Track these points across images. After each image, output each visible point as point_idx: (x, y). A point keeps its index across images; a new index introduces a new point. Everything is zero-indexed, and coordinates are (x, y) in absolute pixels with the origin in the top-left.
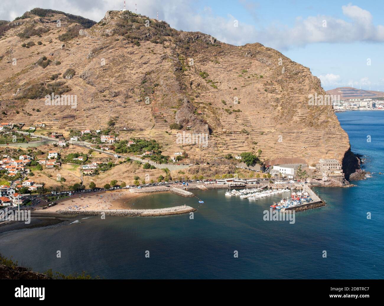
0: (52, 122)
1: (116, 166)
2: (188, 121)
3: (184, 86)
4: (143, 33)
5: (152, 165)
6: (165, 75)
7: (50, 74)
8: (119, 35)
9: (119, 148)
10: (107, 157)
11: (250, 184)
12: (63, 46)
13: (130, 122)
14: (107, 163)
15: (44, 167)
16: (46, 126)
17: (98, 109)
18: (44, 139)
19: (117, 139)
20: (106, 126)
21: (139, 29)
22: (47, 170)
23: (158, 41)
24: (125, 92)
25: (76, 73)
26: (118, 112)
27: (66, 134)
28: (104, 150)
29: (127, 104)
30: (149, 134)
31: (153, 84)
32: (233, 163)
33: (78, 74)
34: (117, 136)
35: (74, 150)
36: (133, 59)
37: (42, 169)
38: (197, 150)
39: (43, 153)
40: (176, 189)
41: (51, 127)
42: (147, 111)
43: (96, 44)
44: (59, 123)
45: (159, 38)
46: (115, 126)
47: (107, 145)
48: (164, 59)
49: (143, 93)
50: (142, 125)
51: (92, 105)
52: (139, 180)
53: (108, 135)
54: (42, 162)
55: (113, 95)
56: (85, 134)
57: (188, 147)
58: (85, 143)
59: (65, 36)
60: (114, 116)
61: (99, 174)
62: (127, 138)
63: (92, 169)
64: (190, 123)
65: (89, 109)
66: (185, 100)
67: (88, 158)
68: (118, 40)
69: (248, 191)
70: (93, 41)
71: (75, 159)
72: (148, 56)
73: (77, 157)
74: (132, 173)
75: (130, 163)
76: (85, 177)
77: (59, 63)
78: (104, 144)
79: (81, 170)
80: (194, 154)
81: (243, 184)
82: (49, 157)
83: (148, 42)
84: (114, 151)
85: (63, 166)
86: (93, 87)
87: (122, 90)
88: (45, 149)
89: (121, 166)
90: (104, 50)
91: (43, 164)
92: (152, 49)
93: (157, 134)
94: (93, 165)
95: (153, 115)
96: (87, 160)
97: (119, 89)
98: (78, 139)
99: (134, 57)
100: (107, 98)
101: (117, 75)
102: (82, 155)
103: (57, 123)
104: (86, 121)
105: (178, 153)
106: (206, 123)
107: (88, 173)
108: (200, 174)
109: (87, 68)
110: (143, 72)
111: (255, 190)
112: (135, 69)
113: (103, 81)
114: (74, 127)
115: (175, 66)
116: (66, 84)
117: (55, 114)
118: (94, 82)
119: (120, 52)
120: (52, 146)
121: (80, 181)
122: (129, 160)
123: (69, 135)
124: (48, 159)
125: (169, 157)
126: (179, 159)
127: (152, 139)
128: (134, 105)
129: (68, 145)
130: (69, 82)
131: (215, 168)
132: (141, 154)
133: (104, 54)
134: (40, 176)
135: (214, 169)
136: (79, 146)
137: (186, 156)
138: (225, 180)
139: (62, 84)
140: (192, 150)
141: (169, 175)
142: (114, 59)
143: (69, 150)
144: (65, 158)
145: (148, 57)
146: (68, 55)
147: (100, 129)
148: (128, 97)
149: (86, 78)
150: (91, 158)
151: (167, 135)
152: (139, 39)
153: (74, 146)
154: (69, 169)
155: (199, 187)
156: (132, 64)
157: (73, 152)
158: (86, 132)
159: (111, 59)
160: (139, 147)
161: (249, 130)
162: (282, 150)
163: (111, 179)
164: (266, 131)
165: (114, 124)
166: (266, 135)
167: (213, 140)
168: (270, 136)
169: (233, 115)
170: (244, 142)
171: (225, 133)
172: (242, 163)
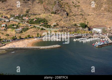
0: (3, 12)
1: (29, 29)
2: (58, 11)
5: (44, 28)
9: (30, 22)
10: (26, 25)
11: (83, 36)
13: (34, 11)
14: (26, 28)
17: (21, 6)
19: (29, 18)
20: (25, 13)
22: (1, 31)
26: (30, 7)
27: (9, 16)
28: (24, 23)
29: (33, 4)
30: (43, 16)
32: (76, 27)
38: (62, 22)
42: (42, 6)
46: (29, 13)
47: (25, 21)
50: (39, 12)
52: (39, 35)
53: (26, 16)
56: (16, 16)
57: (58, 21)
58: (17, 20)
60: (28, 9)
61: (22, 32)
62: (34, 18)
63: (20, 31)
64: (59, 11)
66: (57, 2)
67: (18, 26)
69: (83, 39)
73: (13, 26)
74: (36, 32)
75: (35, 28)
76: (17, 34)
79: (15, 31)
80: (61, 24)
81: (81, 36)
82: (2, 26)
84: (28, 23)
85: (8, 29)
89: (31, 29)
93: (46, 16)
94: (20, 29)
95: (44, 8)
96: (18, 27)
98: (14, 18)
100: (25, 1)
102: (16, 25)
103: (5, 12)
104: (17, 11)
105: (54, 24)
106: (66, 11)
107: (18, 32)
108: (63, 32)
111: (86, 38)
114: (12, 13)
117: (4, 8)
120: (3, 22)
121: (15, 36)
122: (35, 26)
125: (51, 25)
126: (55, 26)
127: (44, 18)
128: (36, 4)
129: (9, 21)
131: (69, 29)
132: (39, 24)
136: (14, 21)
137: (58, 25)
138: (74, 34)
140: (60, 22)
143: (10, 23)
144: (8, 26)
147: (23, 14)
150: (19, 26)
151: (50, 16)
153: (12, 21)
154: (10, 31)
157: (12, 24)
160: (39, 21)
161: (83, 14)
162: (97, 22)
163: (27, 34)
164: (90, 14)
165: (28, 12)
166: (90, 15)
167: (68, 18)
168: (92, 16)
169: (77, 8)
170: (81, 19)
171: (73, 15)
172: (81, 27)
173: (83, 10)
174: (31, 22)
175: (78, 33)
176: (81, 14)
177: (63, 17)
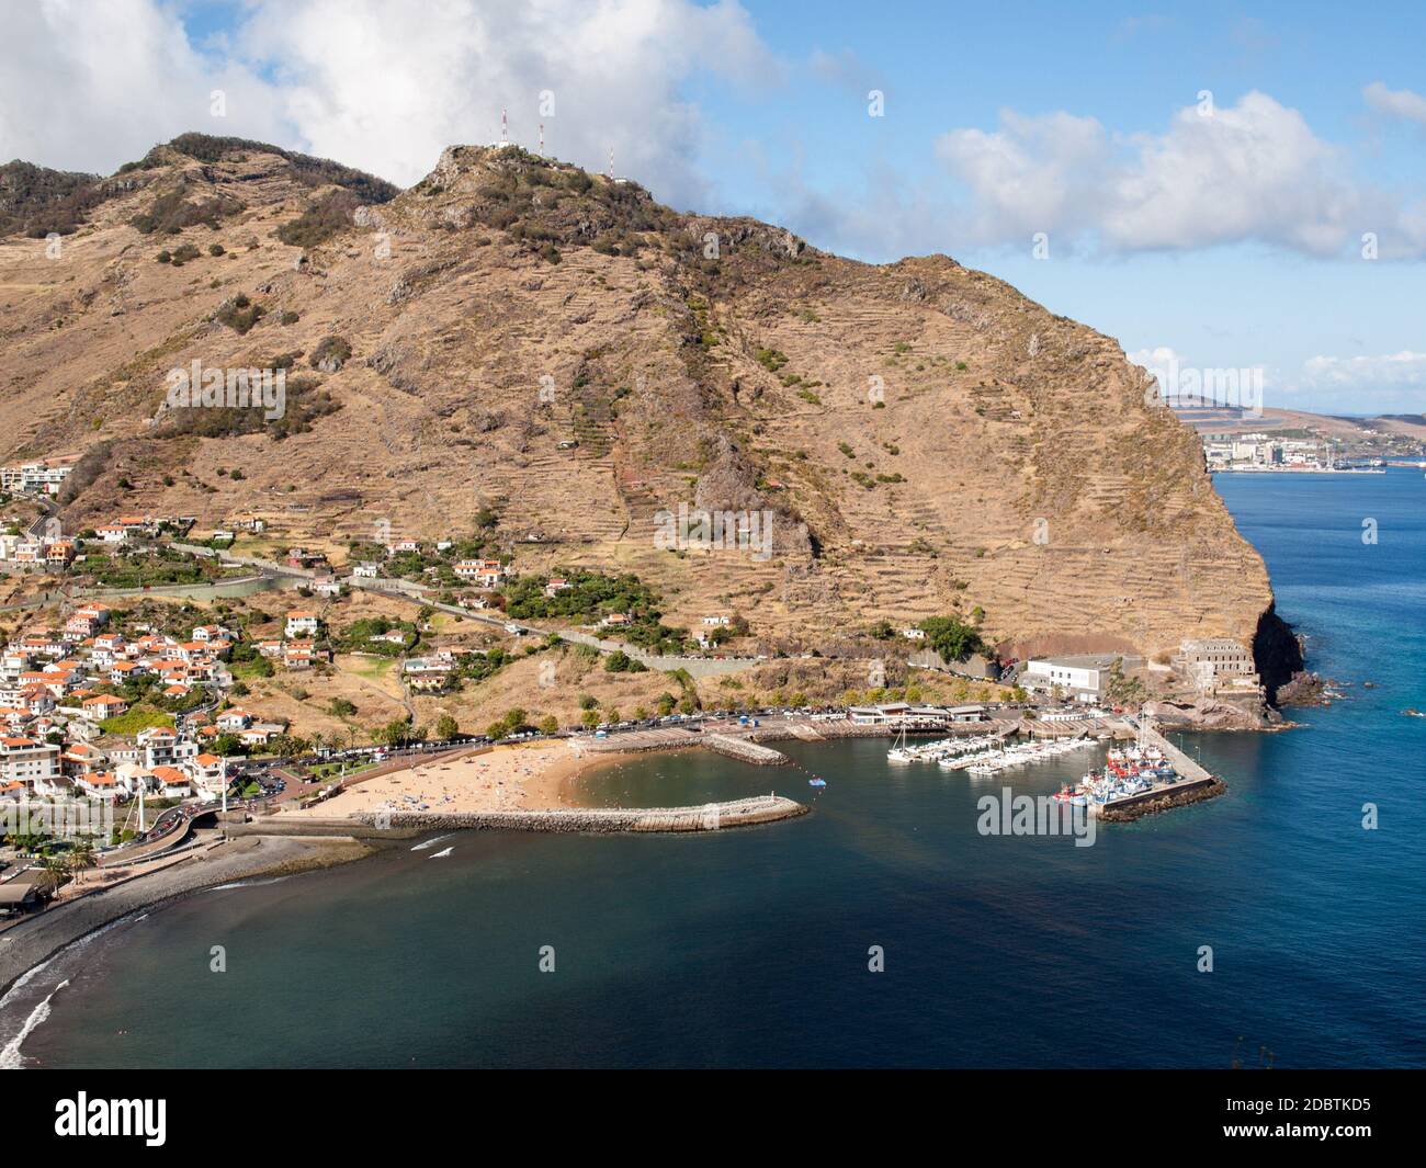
0: (286, 515)
1: (516, 664)
3: (713, 397)
4: (568, 219)
5: (633, 658)
6: (650, 360)
7: (266, 353)
8: (490, 226)
9: (518, 603)
10: (482, 630)
11: (959, 724)
12: (304, 261)
13: (545, 513)
14: (485, 652)
15: (276, 665)
16: (266, 526)
17: (435, 471)
18: (267, 571)
19: (507, 570)
20: (468, 529)
21: (555, 206)
22: (291, 676)
23: (619, 246)
24: (522, 414)
25: (354, 352)
26: (504, 481)
27: (337, 554)
28: (470, 608)
29: (530, 457)
30: (614, 555)
31: (611, 390)
32: (896, 652)
33: (361, 355)
34: (507, 560)
35: (369, 607)
36: (539, 307)
37: (271, 674)
38: (778, 607)
39: (267, 619)
40: (722, 738)
41: (283, 529)
42: (599, 478)
43: (413, 256)
44: (309, 518)
45: (620, 237)
46: (498, 529)
47: (476, 590)
48: (640, 305)
49: (580, 417)
50: (587, 525)
51: (415, 459)
52: (595, 711)
53: (477, 557)
54: (270, 648)
55: (484, 425)
56: (398, 553)
57: (746, 600)
58: (404, 584)
59: (299, 227)
60: (491, 494)
61: (461, 688)
62: (542, 570)
63: (438, 673)
65: (406, 472)
66: (724, 442)
67: (418, 634)
68: (487, 243)
69: (961, 745)
70: (403, 247)
71: (376, 638)
72: (589, 296)
73: (383, 632)
74: (571, 686)
75: (560, 653)
76: (418, 699)
77: (291, 319)
78: (465, 590)
79: (403, 676)
80: (770, 623)
81: (938, 721)
82: (290, 632)
83: (586, 250)
84: (503, 610)
85: (339, 661)
86: (416, 399)
87: (513, 408)
88: (271, 604)
89: (531, 662)
90: (444, 275)
91: (272, 655)
92: (599, 273)
93: (638, 554)
94: (440, 660)
95: (621, 491)
96: (418, 643)
97: (503, 407)
98: (379, 572)
99: (542, 301)
100: (463, 436)
101: (491, 357)
102: (399, 625)
103: (302, 516)
104: (401, 512)
105: (716, 620)
106: (798, 520)
107: (428, 685)
108: (793, 689)
109: (388, 335)
110: (577, 348)
111: (983, 743)
112: (548, 339)
113: (447, 378)
114: (362, 531)
115: (680, 329)
116: (323, 389)
117: (293, 488)
118: (418, 380)
119: (497, 281)
120: (294, 595)
121: (405, 714)
122: (558, 641)
123: (348, 556)
124: (289, 640)
125: (685, 631)
126: (720, 637)
127: (626, 572)
128: (557, 458)
129: (346, 593)
130: (332, 381)
131: (841, 669)
132: (594, 622)
133: (443, 288)
134: (269, 695)
135: (836, 672)
136: (384, 594)
137: (743, 629)
138: (879, 709)
139: (310, 388)
140: (761, 609)
141: (693, 692)
142: (477, 307)
143: (350, 608)
144: (342, 634)
145: (590, 299)
146: (320, 290)
147: (449, 539)
148: (532, 432)
149: (390, 367)
150: (429, 635)
151: (672, 560)
152: (556, 239)
153: (370, 595)
154: (359, 673)
155: (795, 731)
156: (537, 321)
157: (365, 615)
158: (402, 547)
159: (468, 304)
160: (585, 597)
161: (936, 541)
162: (1053, 609)
163: (503, 706)
164: (993, 544)
165: (493, 522)
166: (994, 557)
167: (825, 578)
168: (1006, 561)
169: (880, 492)
170: (924, 583)
171: (860, 550)
172: (928, 652)
173: (930, 514)
174: (523, 602)
175: (916, 699)
176: (922, 548)
177: (782, 565)
